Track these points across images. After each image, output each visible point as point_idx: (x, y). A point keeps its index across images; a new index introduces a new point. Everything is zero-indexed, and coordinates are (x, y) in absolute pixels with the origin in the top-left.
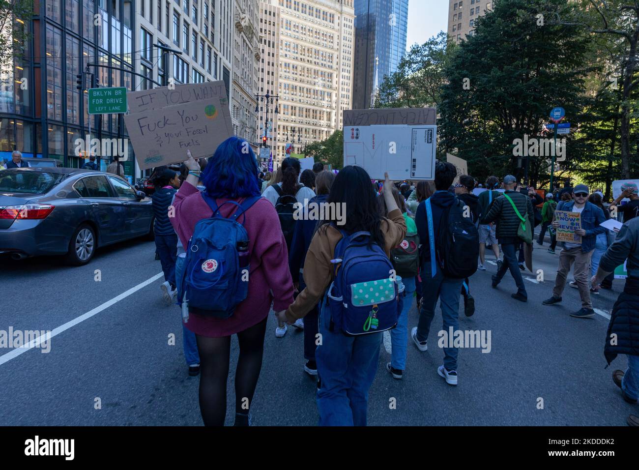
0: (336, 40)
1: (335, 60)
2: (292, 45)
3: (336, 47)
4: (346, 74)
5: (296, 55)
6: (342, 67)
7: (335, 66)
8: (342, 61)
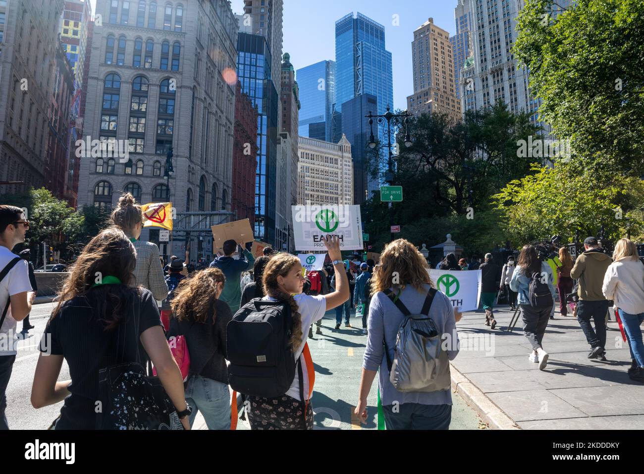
0: (339, 175)
1: (340, 188)
2: (310, 182)
3: (340, 180)
4: (348, 197)
5: (313, 188)
6: (344, 193)
7: (339, 192)
8: (344, 189)
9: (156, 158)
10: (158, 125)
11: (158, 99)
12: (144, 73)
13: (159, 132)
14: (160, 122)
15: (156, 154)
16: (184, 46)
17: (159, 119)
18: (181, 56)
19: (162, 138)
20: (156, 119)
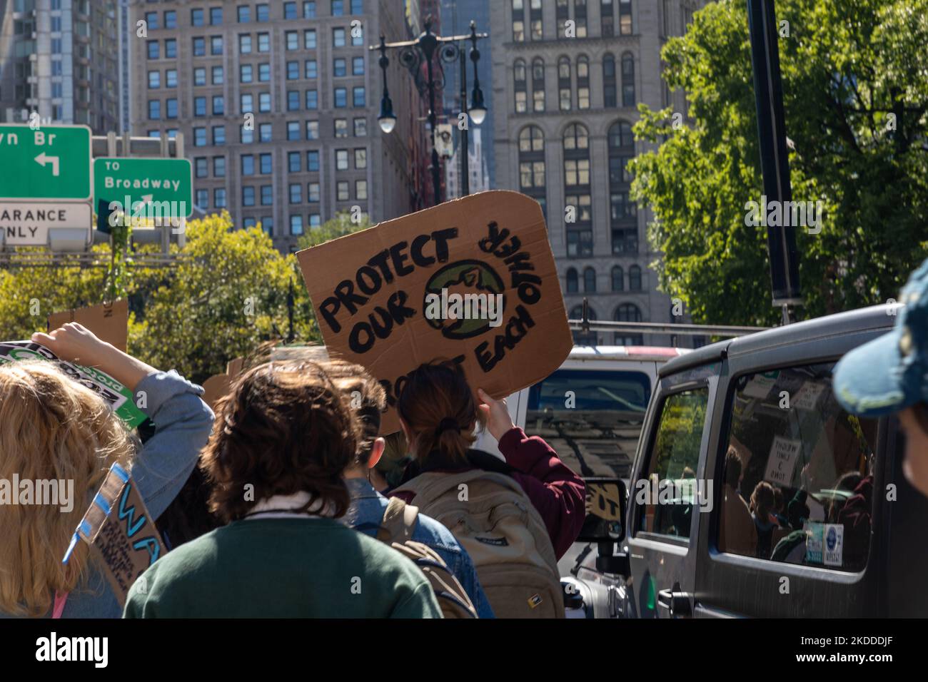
9: (613, 262)
10: (612, 204)
11: (607, 160)
12: (580, 119)
13: (614, 216)
14: (615, 198)
15: (614, 254)
16: (639, 60)
17: (612, 193)
18: (637, 78)
19: (623, 226)
20: (608, 195)
